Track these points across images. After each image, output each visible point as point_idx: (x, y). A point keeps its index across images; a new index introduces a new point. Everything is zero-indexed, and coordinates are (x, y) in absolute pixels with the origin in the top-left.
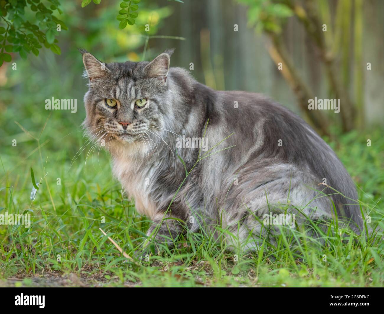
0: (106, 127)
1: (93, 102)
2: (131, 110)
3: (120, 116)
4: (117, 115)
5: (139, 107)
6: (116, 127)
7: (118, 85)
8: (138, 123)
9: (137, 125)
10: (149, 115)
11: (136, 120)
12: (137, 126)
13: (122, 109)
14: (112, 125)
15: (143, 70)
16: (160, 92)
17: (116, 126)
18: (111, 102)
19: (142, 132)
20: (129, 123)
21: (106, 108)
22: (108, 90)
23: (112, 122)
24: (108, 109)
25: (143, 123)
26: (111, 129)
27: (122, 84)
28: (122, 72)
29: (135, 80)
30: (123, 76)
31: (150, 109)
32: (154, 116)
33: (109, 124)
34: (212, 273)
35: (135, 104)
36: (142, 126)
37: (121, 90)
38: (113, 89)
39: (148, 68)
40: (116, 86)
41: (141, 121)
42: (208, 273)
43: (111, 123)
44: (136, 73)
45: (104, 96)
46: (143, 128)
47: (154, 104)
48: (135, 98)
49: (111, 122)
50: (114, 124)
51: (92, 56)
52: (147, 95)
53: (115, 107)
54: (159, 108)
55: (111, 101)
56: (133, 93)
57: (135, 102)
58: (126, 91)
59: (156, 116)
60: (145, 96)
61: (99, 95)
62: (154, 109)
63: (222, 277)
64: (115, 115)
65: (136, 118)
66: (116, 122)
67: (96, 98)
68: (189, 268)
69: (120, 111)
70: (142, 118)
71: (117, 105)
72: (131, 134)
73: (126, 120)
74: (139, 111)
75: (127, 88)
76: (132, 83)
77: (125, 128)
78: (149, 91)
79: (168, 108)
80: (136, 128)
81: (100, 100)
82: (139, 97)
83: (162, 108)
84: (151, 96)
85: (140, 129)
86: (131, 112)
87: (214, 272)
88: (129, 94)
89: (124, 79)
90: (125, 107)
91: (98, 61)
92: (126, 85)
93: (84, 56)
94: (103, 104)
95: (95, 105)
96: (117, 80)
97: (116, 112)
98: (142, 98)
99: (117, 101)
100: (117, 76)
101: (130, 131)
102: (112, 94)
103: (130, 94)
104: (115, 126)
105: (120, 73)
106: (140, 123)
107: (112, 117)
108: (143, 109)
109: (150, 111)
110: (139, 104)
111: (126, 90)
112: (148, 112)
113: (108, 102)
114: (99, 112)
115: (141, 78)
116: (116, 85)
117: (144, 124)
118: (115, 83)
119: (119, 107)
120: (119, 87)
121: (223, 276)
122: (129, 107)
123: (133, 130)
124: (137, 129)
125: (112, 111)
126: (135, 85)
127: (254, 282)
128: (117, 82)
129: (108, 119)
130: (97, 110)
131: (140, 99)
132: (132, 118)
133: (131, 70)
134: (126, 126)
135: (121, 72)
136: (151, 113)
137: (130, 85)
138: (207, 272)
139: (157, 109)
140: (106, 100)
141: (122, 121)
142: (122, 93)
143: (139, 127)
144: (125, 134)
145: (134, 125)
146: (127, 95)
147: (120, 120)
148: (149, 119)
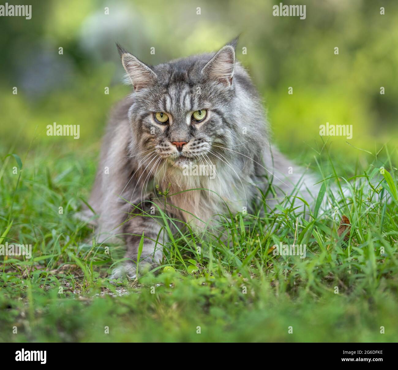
0: (158, 151)
1: (138, 117)
2: (186, 125)
3: (172, 134)
4: (169, 132)
5: (198, 121)
6: (169, 149)
7: (168, 93)
8: (196, 142)
9: (194, 144)
10: (211, 131)
11: (193, 139)
12: (195, 146)
13: (175, 124)
14: (164, 147)
15: (202, 72)
16: (225, 101)
17: (169, 147)
18: (162, 117)
19: (202, 154)
20: (184, 143)
21: (155, 124)
22: (156, 101)
23: (164, 143)
24: (159, 126)
25: (202, 142)
26: (163, 152)
27: (173, 91)
28: (173, 75)
29: (191, 85)
30: (175, 81)
31: (212, 122)
32: (217, 131)
33: (161, 147)
34: (82, 276)
35: (193, 118)
36: (202, 146)
37: (171, 99)
38: (162, 99)
39: (208, 67)
40: (166, 95)
41: (200, 139)
42: (77, 277)
43: (162, 145)
44: (193, 77)
45: (152, 109)
46: (204, 148)
47: (216, 116)
48: (191, 110)
49: (162, 143)
50: (166, 145)
51: (133, 57)
52: (207, 105)
53: (166, 123)
54: (224, 121)
55: (162, 115)
56: (188, 102)
57: (191, 115)
58: (178, 101)
59: (220, 131)
60: (205, 106)
61: (145, 108)
62: (218, 122)
63: (95, 280)
64: (167, 133)
65: (193, 136)
66: (168, 143)
67: (142, 112)
68: (53, 272)
69: (172, 128)
70: (201, 135)
71: (168, 120)
72: (188, 156)
73: (181, 139)
74: (198, 126)
75: (180, 95)
76: (187, 89)
77: (180, 149)
78: (211, 100)
79: (237, 121)
80: (194, 148)
81: (146, 115)
82: (196, 108)
83: (228, 121)
84: (213, 105)
85: (199, 150)
86: (186, 129)
87: (84, 274)
88: (181, 104)
89: (176, 85)
90: (179, 122)
91: (141, 63)
92: (179, 92)
93: (123, 58)
94: (150, 120)
95: (141, 121)
96: (167, 86)
97: (168, 129)
98: (199, 109)
99: (168, 114)
100: (167, 81)
101: (187, 152)
102: (161, 105)
103: (184, 104)
104: (167, 148)
105: (170, 77)
106: (199, 143)
107: (163, 137)
108: (202, 123)
109: (212, 125)
110: (198, 117)
111: (179, 99)
112: (210, 126)
113: (158, 116)
114: (146, 129)
115: (199, 82)
116: (165, 93)
117: (205, 143)
118: (164, 91)
119: (171, 122)
120: (170, 96)
121: (96, 278)
122: (183, 121)
123: (191, 151)
124: (196, 150)
125: (163, 128)
126: (191, 92)
127: (133, 283)
128: (167, 89)
129: (158, 139)
130: (144, 127)
131: (198, 110)
132: (188, 135)
133: (186, 72)
134: (181, 147)
135: (171, 75)
136: (214, 128)
137: (184, 92)
138: (76, 274)
139: (221, 123)
140: (154, 114)
141: (175, 140)
142: (174, 102)
143: (198, 148)
144: (182, 157)
145: (191, 145)
146: (180, 105)
147: (173, 139)
148: (210, 136)
